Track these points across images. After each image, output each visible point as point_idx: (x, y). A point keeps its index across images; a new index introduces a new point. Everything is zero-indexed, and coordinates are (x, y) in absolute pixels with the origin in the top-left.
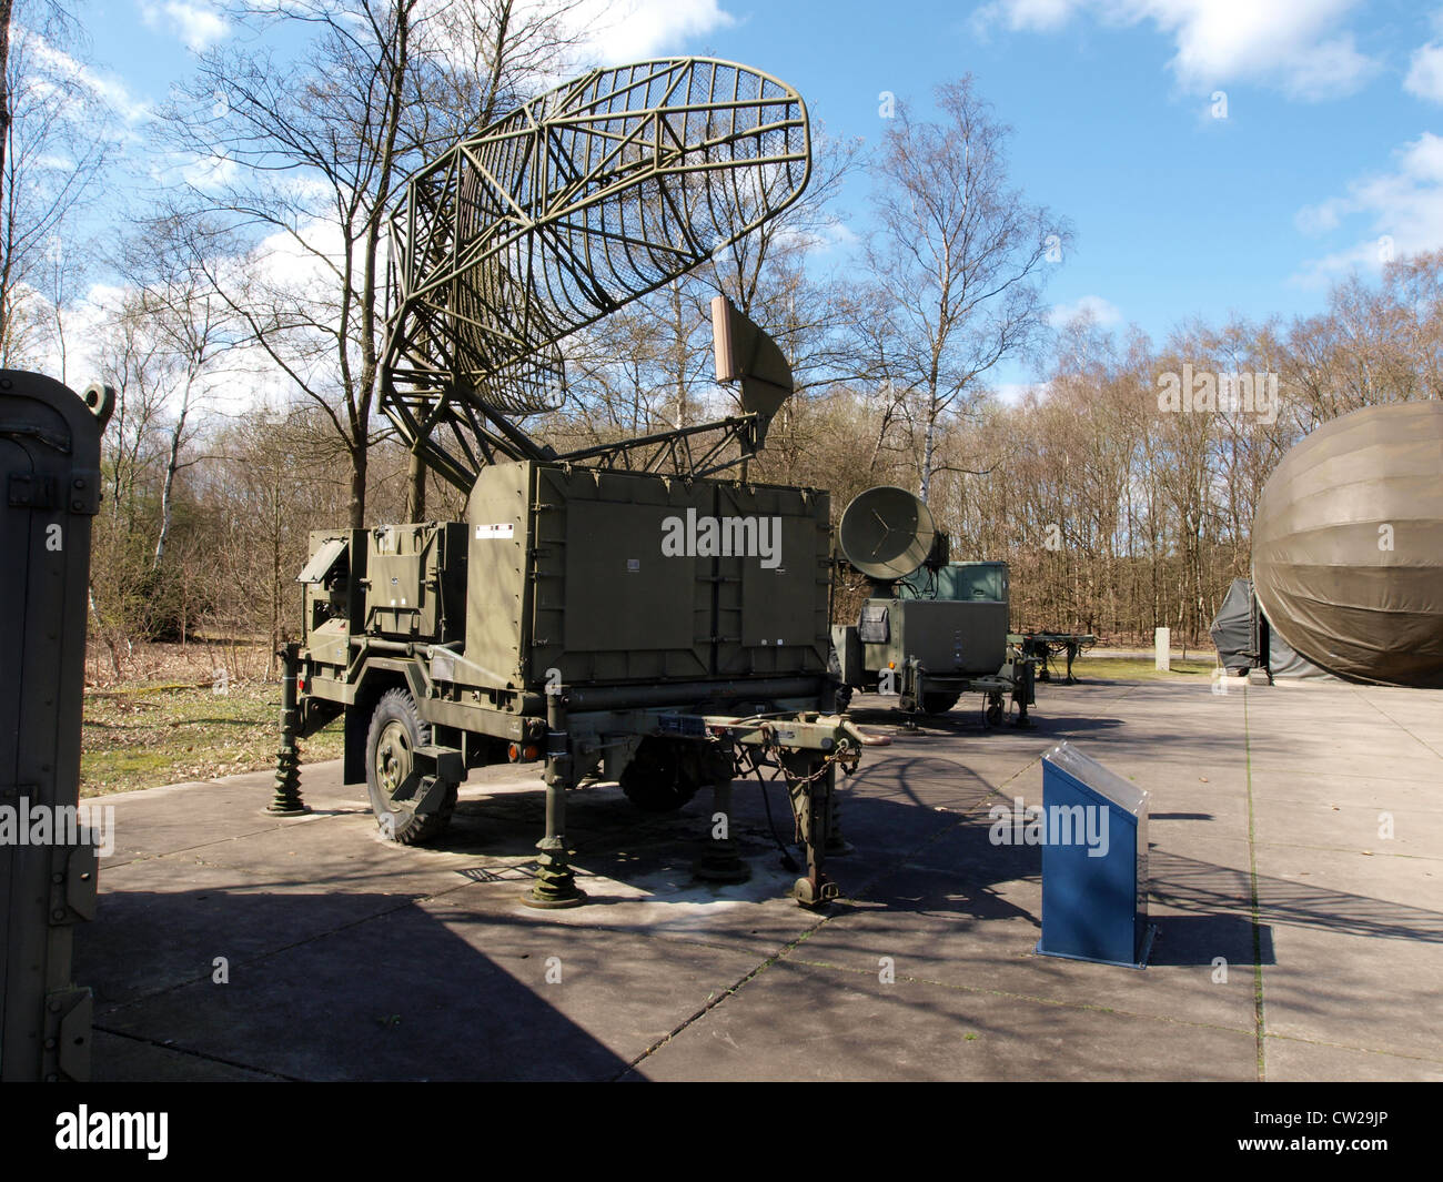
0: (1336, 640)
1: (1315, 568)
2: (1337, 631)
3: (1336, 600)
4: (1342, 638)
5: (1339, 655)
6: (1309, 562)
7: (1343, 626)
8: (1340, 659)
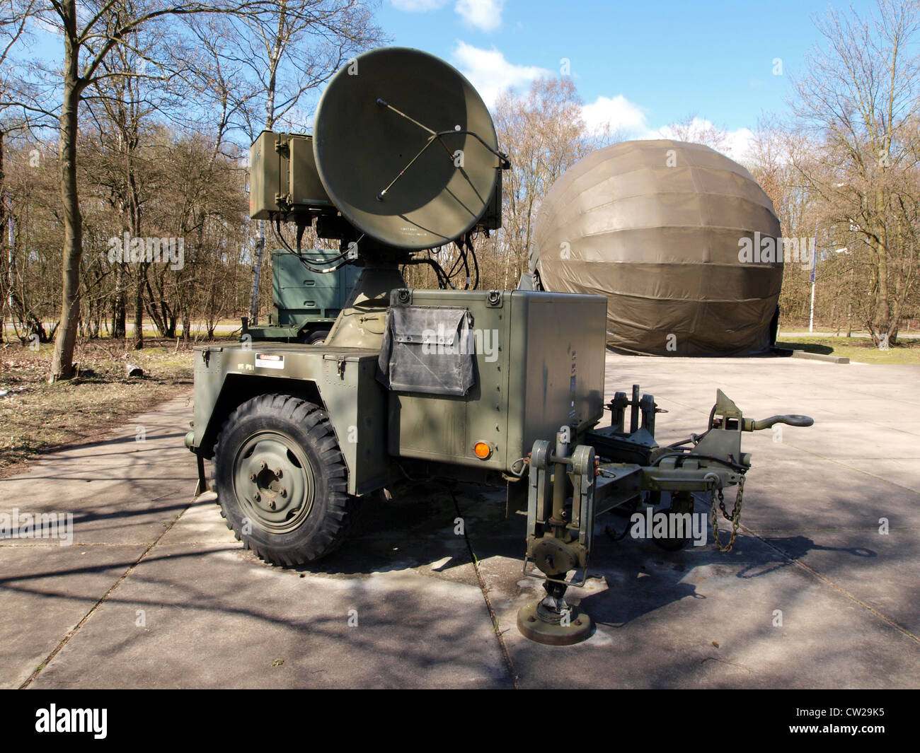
0: (616, 322)
1: (605, 264)
2: (617, 315)
3: (620, 291)
4: (619, 319)
5: (615, 333)
6: (599, 259)
7: (623, 311)
8: (616, 336)
